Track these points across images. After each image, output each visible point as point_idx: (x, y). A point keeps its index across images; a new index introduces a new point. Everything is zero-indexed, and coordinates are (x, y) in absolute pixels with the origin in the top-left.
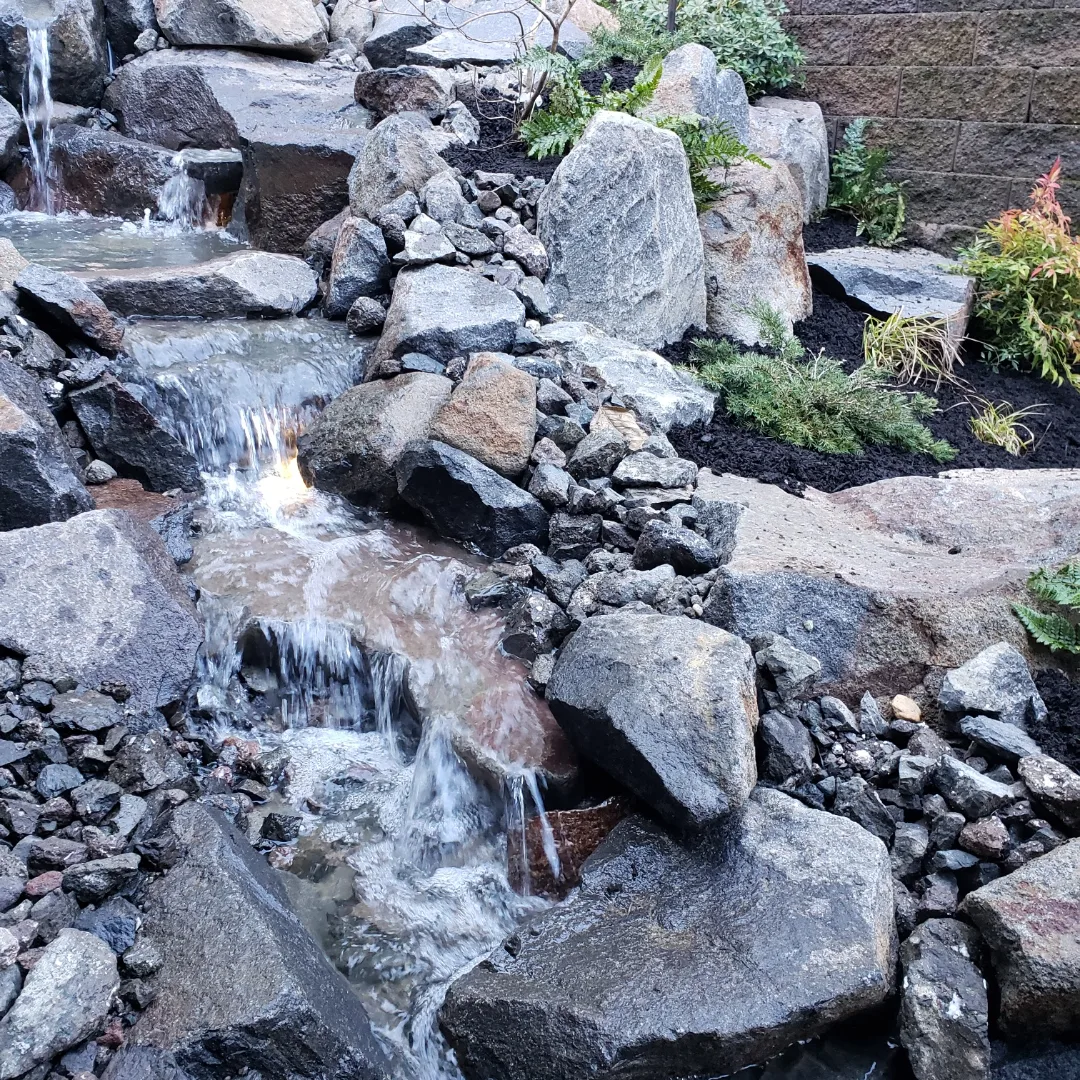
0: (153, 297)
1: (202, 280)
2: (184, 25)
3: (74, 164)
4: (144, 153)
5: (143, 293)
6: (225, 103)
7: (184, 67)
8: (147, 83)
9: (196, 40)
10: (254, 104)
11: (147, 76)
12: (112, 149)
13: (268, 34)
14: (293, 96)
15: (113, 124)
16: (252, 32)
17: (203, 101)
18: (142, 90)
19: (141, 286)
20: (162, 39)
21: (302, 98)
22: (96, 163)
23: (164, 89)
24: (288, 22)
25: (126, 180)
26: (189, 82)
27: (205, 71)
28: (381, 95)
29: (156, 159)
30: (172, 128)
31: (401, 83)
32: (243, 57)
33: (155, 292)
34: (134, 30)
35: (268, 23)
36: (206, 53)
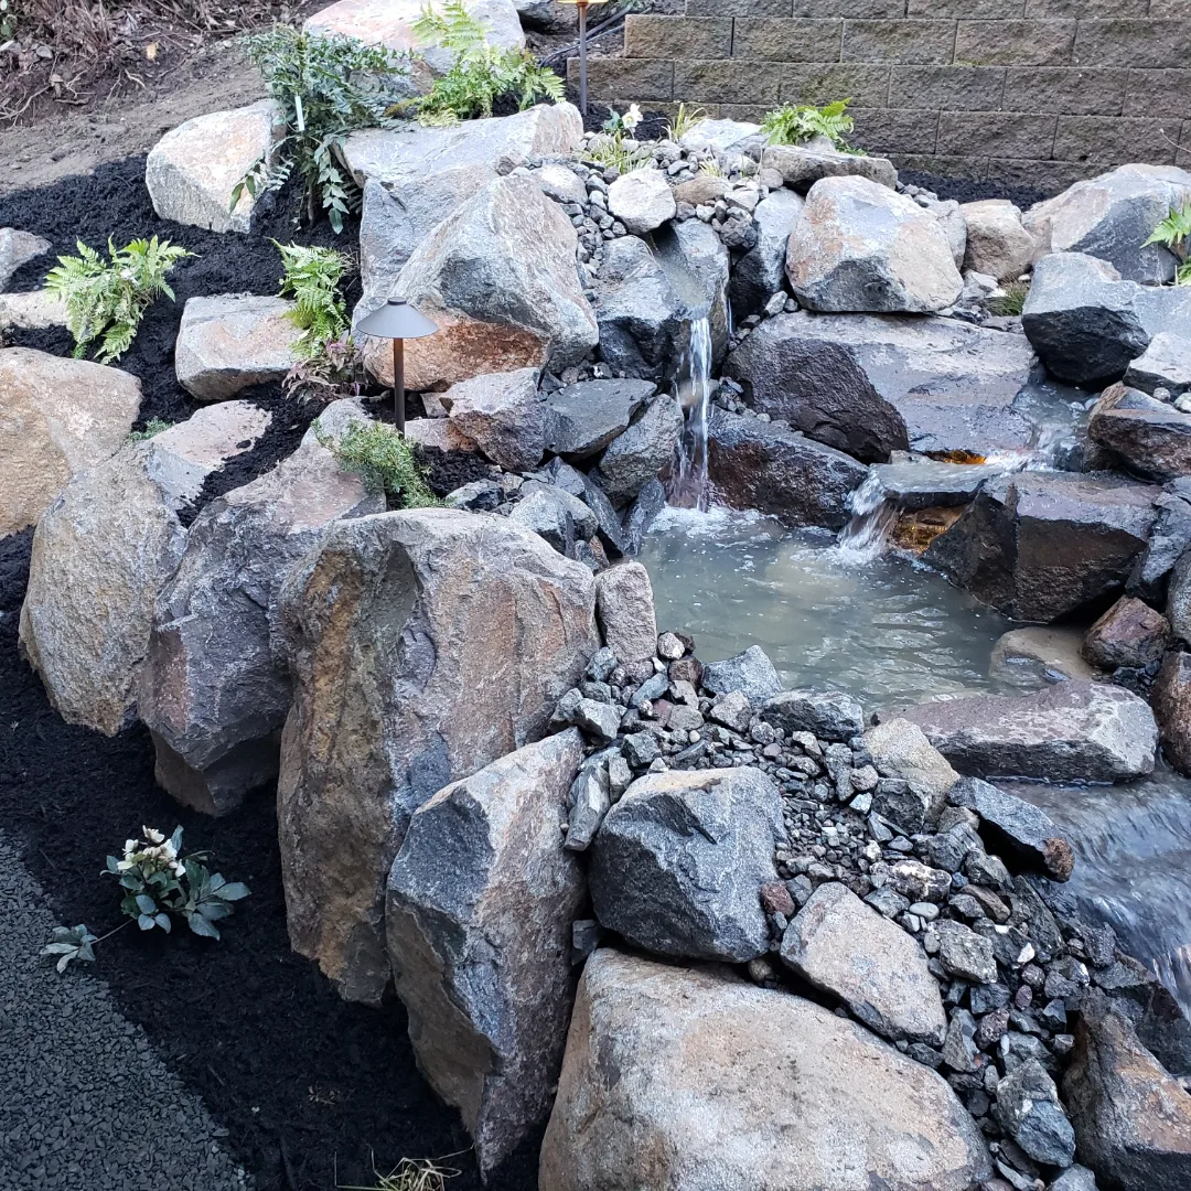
0: (1019, 759)
1: (1072, 745)
2: (827, 294)
3: (724, 456)
4: (810, 455)
5: (1009, 755)
6: (882, 390)
7: (830, 344)
8: (781, 355)
9: (837, 308)
10: (912, 391)
11: (784, 347)
12: (768, 445)
13: (916, 303)
14: (950, 377)
15: (739, 394)
16: (902, 301)
17: (851, 381)
18: (776, 362)
19: (1009, 749)
20: (792, 301)
21: (959, 379)
22: (749, 457)
23: (805, 362)
24: (935, 286)
25: (786, 481)
26: (837, 361)
27: (856, 350)
28: (1134, 443)
29: (825, 464)
30: (811, 404)
31: (1167, 438)
32: (883, 324)
33: (1022, 754)
34: (764, 293)
35: (917, 292)
36: (843, 319)
